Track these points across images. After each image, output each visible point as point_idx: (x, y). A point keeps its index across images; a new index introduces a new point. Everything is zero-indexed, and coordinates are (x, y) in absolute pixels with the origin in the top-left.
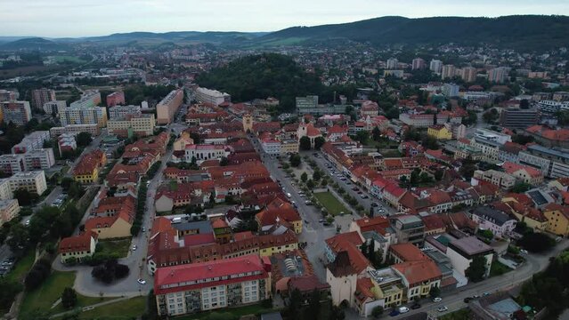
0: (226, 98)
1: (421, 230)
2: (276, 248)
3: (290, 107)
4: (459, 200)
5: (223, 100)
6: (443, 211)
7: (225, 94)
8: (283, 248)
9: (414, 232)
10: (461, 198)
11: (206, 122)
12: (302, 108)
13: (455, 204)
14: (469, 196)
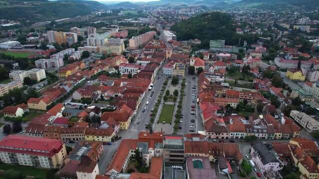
0: (173, 37)
1: (182, 152)
2: (95, 137)
3: (206, 46)
4: (253, 132)
5: (171, 39)
6: (237, 138)
7: (174, 35)
8: (100, 138)
9: (175, 152)
10: (256, 131)
11: (148, 51)
12: (213, 47)
13: (249, 134)
14: (265, 131)
